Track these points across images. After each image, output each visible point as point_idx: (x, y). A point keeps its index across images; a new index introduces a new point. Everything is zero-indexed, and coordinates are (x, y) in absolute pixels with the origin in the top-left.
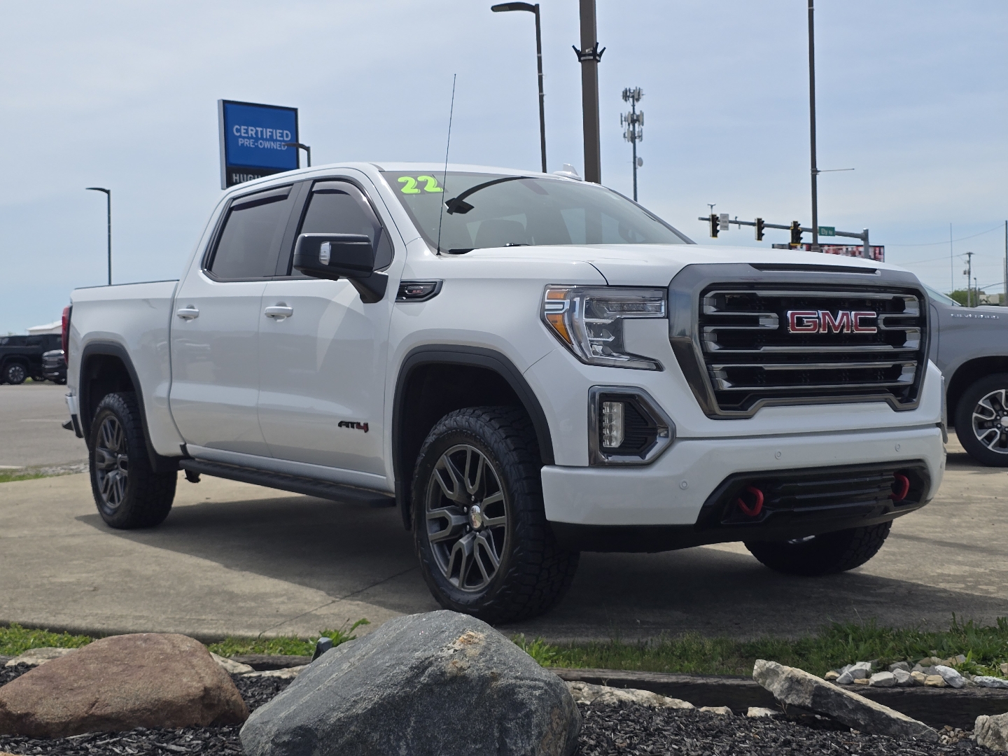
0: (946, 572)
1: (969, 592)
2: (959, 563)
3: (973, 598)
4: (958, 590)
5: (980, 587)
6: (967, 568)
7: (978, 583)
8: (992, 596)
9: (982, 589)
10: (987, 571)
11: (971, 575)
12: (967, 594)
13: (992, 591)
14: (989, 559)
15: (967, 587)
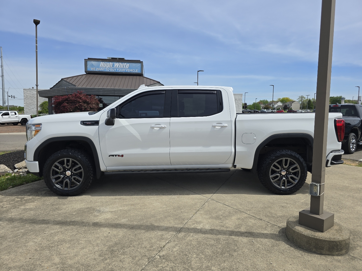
0: (32, 204)
1: (23, 197)
2: (31, 209)
3: (20, 195)
4: (26, 197)
5: (20, 199)
6: (27, 207)
7: (21, 201)
8: (16, 197)
9: (19, 198)
10: (20, 207)
11: (24, 204)
12: (23, 196)
13: (16, 198)
14: (22, 215)
15: (23, 198)
